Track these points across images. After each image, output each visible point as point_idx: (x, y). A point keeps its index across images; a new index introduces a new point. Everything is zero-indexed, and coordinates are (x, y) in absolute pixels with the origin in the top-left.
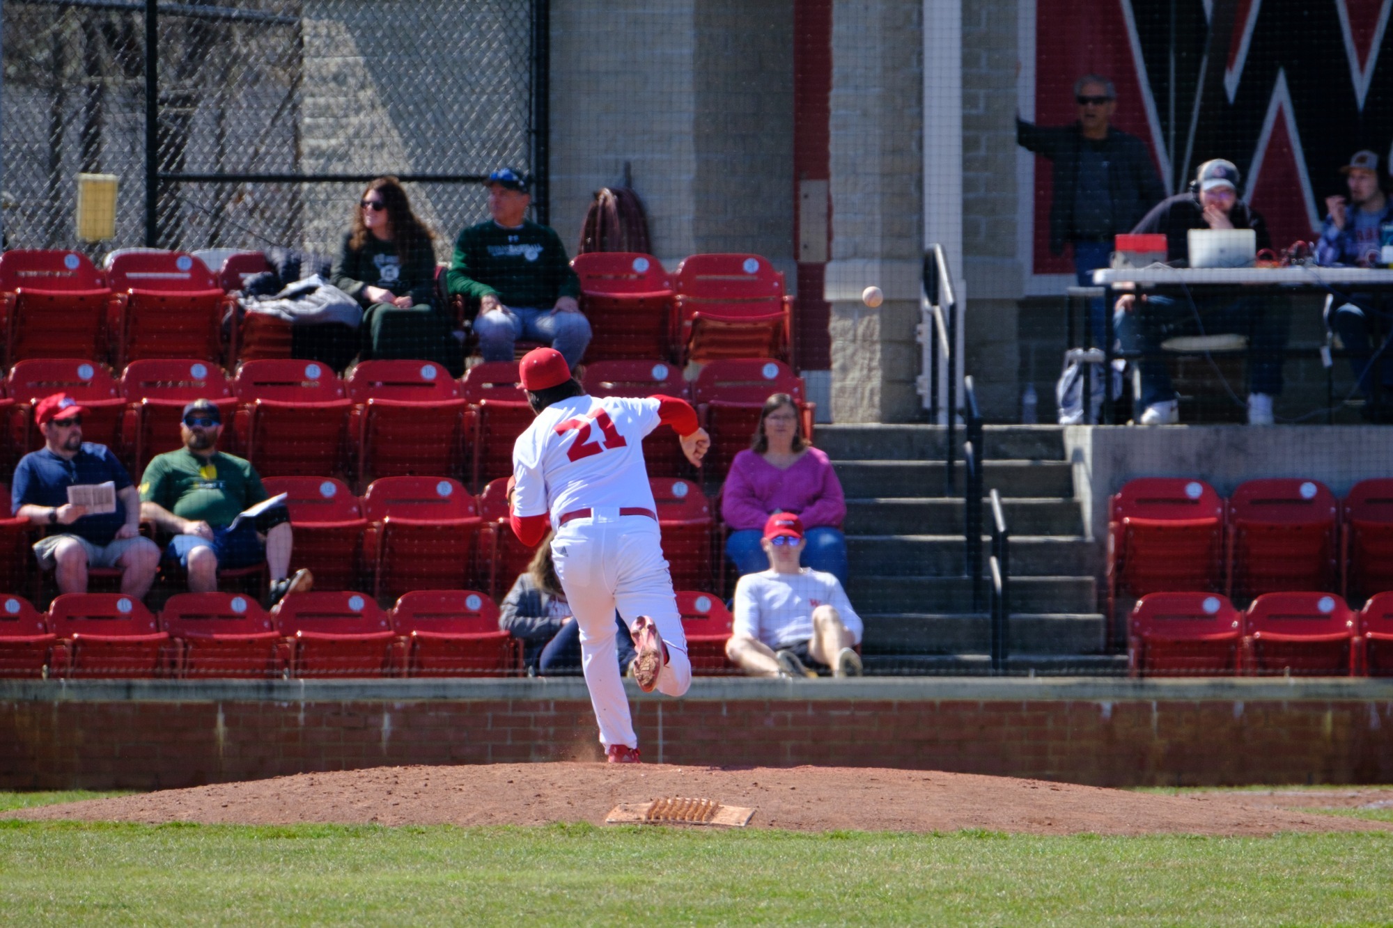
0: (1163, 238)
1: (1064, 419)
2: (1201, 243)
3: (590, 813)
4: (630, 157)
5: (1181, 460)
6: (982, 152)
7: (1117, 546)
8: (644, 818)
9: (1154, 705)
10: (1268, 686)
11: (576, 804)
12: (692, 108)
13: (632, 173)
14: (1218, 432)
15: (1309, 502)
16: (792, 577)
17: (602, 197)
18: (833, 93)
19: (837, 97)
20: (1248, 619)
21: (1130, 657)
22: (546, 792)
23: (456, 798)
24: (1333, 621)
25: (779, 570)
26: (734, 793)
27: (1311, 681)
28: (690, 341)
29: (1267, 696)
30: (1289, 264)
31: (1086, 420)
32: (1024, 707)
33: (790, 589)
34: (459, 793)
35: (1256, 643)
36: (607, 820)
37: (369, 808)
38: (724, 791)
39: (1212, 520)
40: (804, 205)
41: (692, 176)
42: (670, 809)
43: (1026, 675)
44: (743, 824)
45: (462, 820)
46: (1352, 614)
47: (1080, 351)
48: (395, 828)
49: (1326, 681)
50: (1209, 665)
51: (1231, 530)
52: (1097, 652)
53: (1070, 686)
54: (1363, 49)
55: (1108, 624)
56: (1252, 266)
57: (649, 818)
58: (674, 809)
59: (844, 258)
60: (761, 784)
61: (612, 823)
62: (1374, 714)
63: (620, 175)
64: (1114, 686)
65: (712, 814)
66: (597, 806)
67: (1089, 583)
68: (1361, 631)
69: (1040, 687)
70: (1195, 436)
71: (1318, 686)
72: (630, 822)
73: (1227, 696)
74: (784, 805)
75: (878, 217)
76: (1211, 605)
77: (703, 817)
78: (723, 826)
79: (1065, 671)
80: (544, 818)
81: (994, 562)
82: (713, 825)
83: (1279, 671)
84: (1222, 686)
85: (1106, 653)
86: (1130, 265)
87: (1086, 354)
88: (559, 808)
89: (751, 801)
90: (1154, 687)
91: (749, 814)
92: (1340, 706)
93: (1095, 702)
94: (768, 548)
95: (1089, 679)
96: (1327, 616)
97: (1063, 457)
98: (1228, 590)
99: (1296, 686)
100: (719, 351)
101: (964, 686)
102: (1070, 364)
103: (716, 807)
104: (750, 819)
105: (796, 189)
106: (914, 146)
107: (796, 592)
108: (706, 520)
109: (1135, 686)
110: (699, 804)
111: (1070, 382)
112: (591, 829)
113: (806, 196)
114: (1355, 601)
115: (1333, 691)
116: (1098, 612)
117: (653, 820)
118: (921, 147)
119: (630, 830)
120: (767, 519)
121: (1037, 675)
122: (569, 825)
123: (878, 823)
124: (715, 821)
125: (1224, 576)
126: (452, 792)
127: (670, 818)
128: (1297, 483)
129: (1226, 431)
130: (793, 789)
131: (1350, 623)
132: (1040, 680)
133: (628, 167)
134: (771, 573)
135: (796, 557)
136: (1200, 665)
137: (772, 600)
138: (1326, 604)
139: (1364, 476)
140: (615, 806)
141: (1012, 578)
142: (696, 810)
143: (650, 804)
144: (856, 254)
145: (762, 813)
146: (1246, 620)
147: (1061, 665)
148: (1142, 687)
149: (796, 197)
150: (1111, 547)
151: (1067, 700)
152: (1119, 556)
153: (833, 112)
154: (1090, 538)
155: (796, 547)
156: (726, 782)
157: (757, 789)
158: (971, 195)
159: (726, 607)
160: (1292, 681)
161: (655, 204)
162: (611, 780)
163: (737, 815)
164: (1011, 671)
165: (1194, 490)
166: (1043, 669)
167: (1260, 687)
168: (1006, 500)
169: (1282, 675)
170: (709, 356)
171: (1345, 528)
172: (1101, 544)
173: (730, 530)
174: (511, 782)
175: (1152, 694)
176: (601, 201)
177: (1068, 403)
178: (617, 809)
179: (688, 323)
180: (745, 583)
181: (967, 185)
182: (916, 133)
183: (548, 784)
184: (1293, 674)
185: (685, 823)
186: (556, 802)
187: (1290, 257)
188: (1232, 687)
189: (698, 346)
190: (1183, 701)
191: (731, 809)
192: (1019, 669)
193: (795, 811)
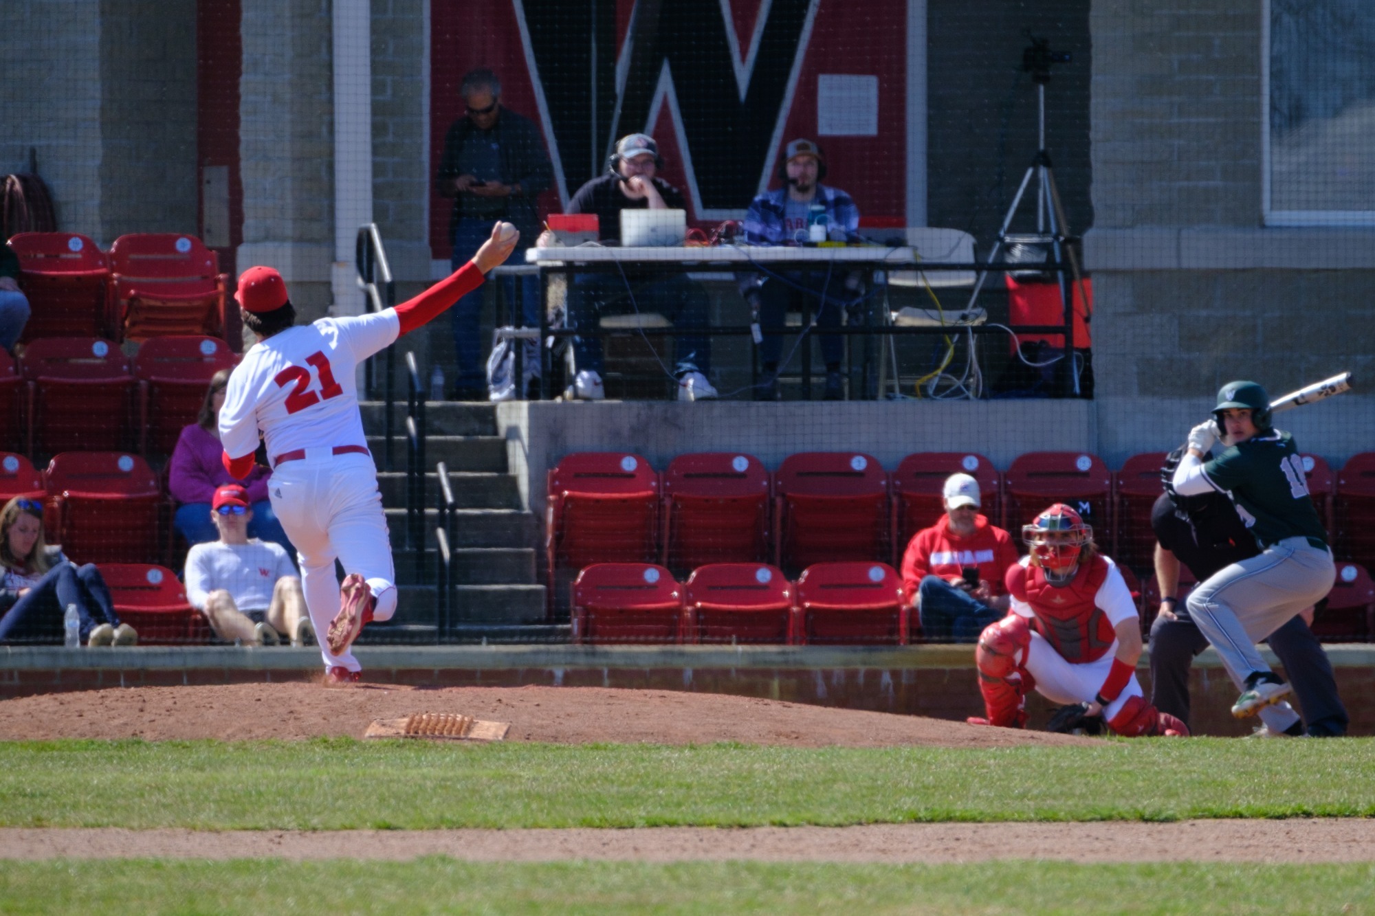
0: (595, 217)
1: (494, 396)
2: (633, 222)
3: (348, 728)
4: (36, 143)
5: (616, 434)
6: (390, 138)
7: (556, 517)
8: (403, 732)
9: (606, 671)
10: (717, 653)
11: (331, 720)
12: (98, 95)
13: (38, 159)
14: (651, 407)
15: (742, 475)
16: (242, 547)
17: (9, 181)
18: (243, 79)
19: (249, 83)
20: (688, 589)
21: (574, 626)
22: (296, 708)
23: (210, 715)
24: (770, 591)
25: (228, 542)
26: (482, 709)
27: (758, 648)
28: (125, 319)
29: (716, 663)
30: (717, 243)
31: (518, 395)
32: (478, 675)
33: (239, 559)
34: (211, 711)
35: (698, 612)
36: (367, 735)
37: (126, 724)
38: (470, 707)
39: (650, 493)
40: (207, 189)
41: (98, 162)
42: (428, 724)
43: (479, 643)
44: (500, 738)
45: (223, 735)
46: (788, 584)
47: (509, 329)
48: (158, 743)
49: (772, 648)
50: (658, 633)
51: (668, 502)
52: (539, 622)
53: (524, 654)
54: (744, 39)
55: (549, 593)
56: (682, 246)
57: (408, 733)
58: (431, 724)
59: (255, 241)
60: (504, 701)
61: (371, 737)
62: (820, 681)
63: (26, 160)
64: (566, 653)
65: (469, 729)
66: (352, 722)
67: (529, 554)
68: (799, 602)
69: (494, 655)
70: (626, 411)
71: (764, 653)
72: (387, 737)
73: (677, 663)
74: (534, 720)
75: (289, 200)
76: (652, 575)
77: (459, 732)
78: (482, 740)
79: (516, 639)
80: (304, 733)
81: (441, 533)
82: (471, 739)
83: (727, 639)
84: (672, 653)
85: (547, 622)
86: (562, 243)
87: (517, 331)
88: (315, 724)
89: (502, 717)
90: (606, 654)
91: (505, 728)
92: (786, 674)
93: (548, 669)
94: (216, 518)
95: (542, 647)
96: (765, 587)
97: (496, 432)
98: (665, 559)
99: (744, 653)
100: (152, 328)
101: (420, 654)
102: (499, 341)
103: (471, 722)
104: (507, 733)
105: (200, 174)
106: (324, 130)
107: (245, 563)
108: (156, 493)
109: (587, 654)
110: (455, 719)
111: (499, 358)
112: (354, 743)
113: (208, 182)
114: (791, 572)
115: (780, 658)
116: (538, 582)
117: (412, 734)
118: (331, 132)
119: (392, 744)
120: (214, 492)
121: (489, 643)
122: (332, 740)
123: (632, 737)
124: (472, 735)
125: (660, 547)
126: (203, 710)
127: (428, 733)
128: (729, 457)
129: (659, 406)
130: (538, 705)
131: (787, 593)
132: (493, 648)
133: (33, 152)
134: (219, 545)
135: (243, 529)
136: (648, 633)
137: (221, 571)
138: (763, 575)
139: (799, 449)
140: (371, 722)
141: (460, 550)
142: (453, 725)
143: (406, 720)
144: (268, 237)
145: (516, 728)
146: (685, 591)
147: (512, 634)
148: (594, 654)
149: (200, 182)
150: (550, 518)
151: (521, 668)
152: (558, 526)
153: (243, 99)
154: (527, 510)
155: (243, 518)
156: (471, 698)
157: (502, 706)
158: (380, 180)
159: (176, 578)
160: (740, 648)
161: (61, 188)
162: (356, 697)
163: (493, 730)
164: (465, 639)
165: (629, 464)
166: (494, 638)
167: (710, 654)
168: (452, 474)
169: (729, 643)
170: (144, 334)
171: (779, 501)
172: (539, 517)
173: (179, 504)
174: (259, 700)
175: (604, 661)
176: (8, 187)
177: (498, 380)
178: (374, 724)
179: (124, 302)
180: (196, 552)
181: (377, 170)
182: (326, 118)
183: (296, 702)
184: (739, 642)
185: (444, 737)
186: (312, 719)
187: (720, 236)
188: (682, 654)
189: (133, 324)
190: (635, 668)
191: (486, 723)
192: (473, 638)
193: (548, 726)
